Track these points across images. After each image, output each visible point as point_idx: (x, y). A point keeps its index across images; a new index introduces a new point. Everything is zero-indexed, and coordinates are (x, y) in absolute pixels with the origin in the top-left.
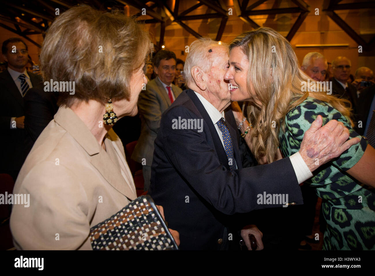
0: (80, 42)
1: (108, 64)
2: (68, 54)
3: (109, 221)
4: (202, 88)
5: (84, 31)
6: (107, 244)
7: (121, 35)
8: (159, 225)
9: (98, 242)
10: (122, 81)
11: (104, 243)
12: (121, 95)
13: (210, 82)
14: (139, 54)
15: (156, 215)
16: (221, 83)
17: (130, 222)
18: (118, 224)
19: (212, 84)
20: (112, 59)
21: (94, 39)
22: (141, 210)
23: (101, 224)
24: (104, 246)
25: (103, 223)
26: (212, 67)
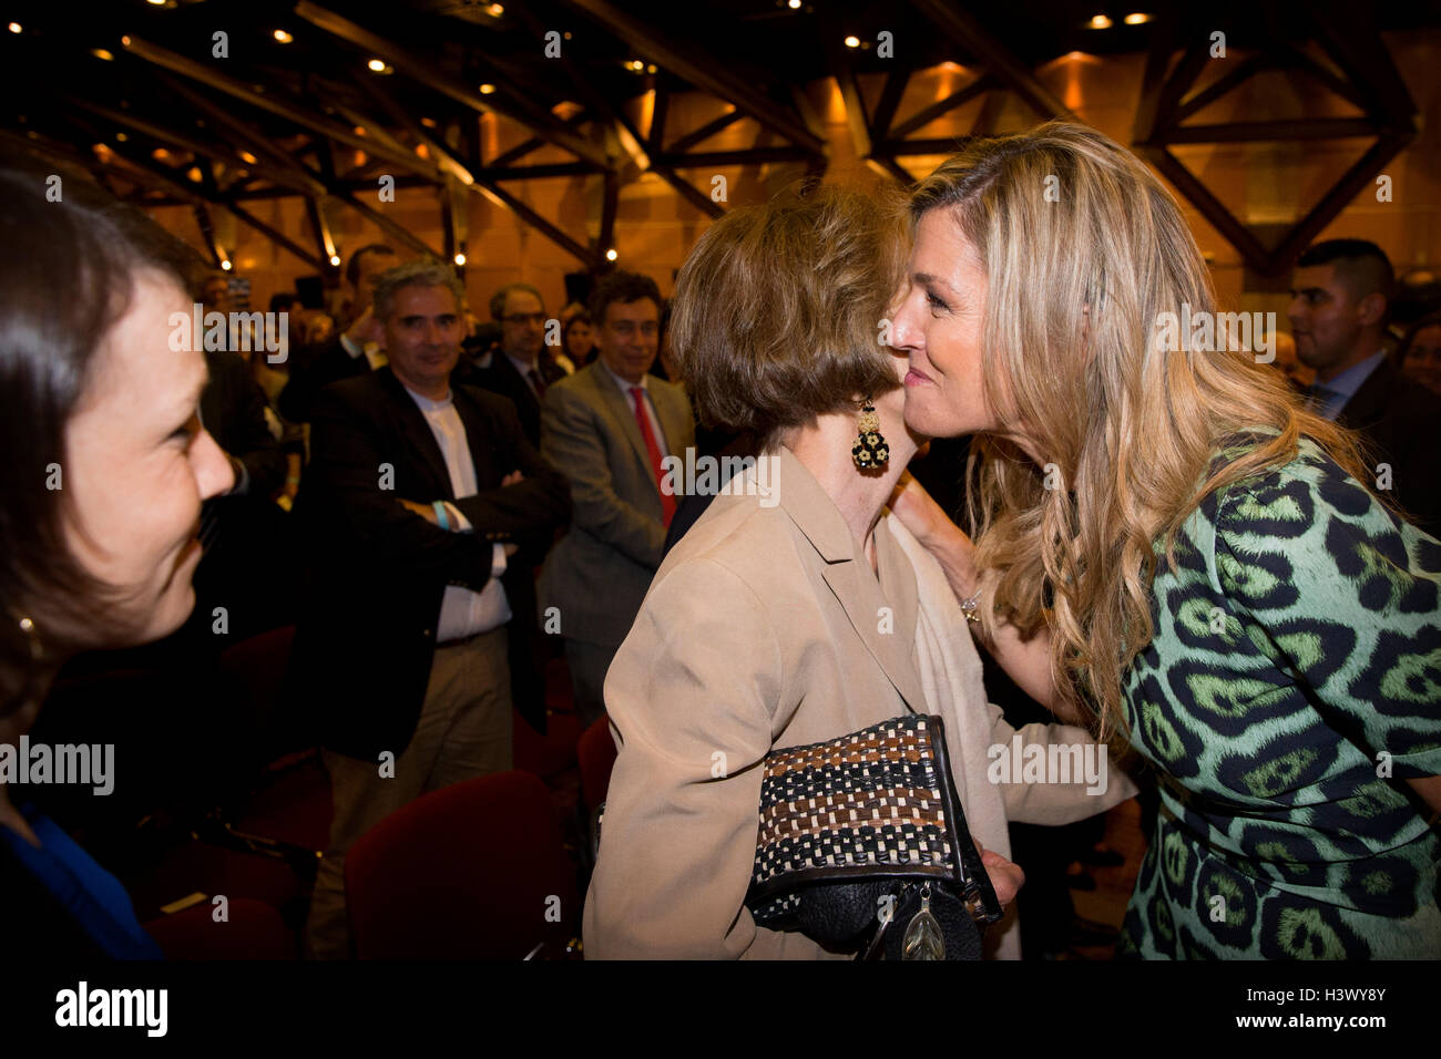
8: (937, 800)
15: (937, 774)
17: (865, 766)
18: (836, 759)
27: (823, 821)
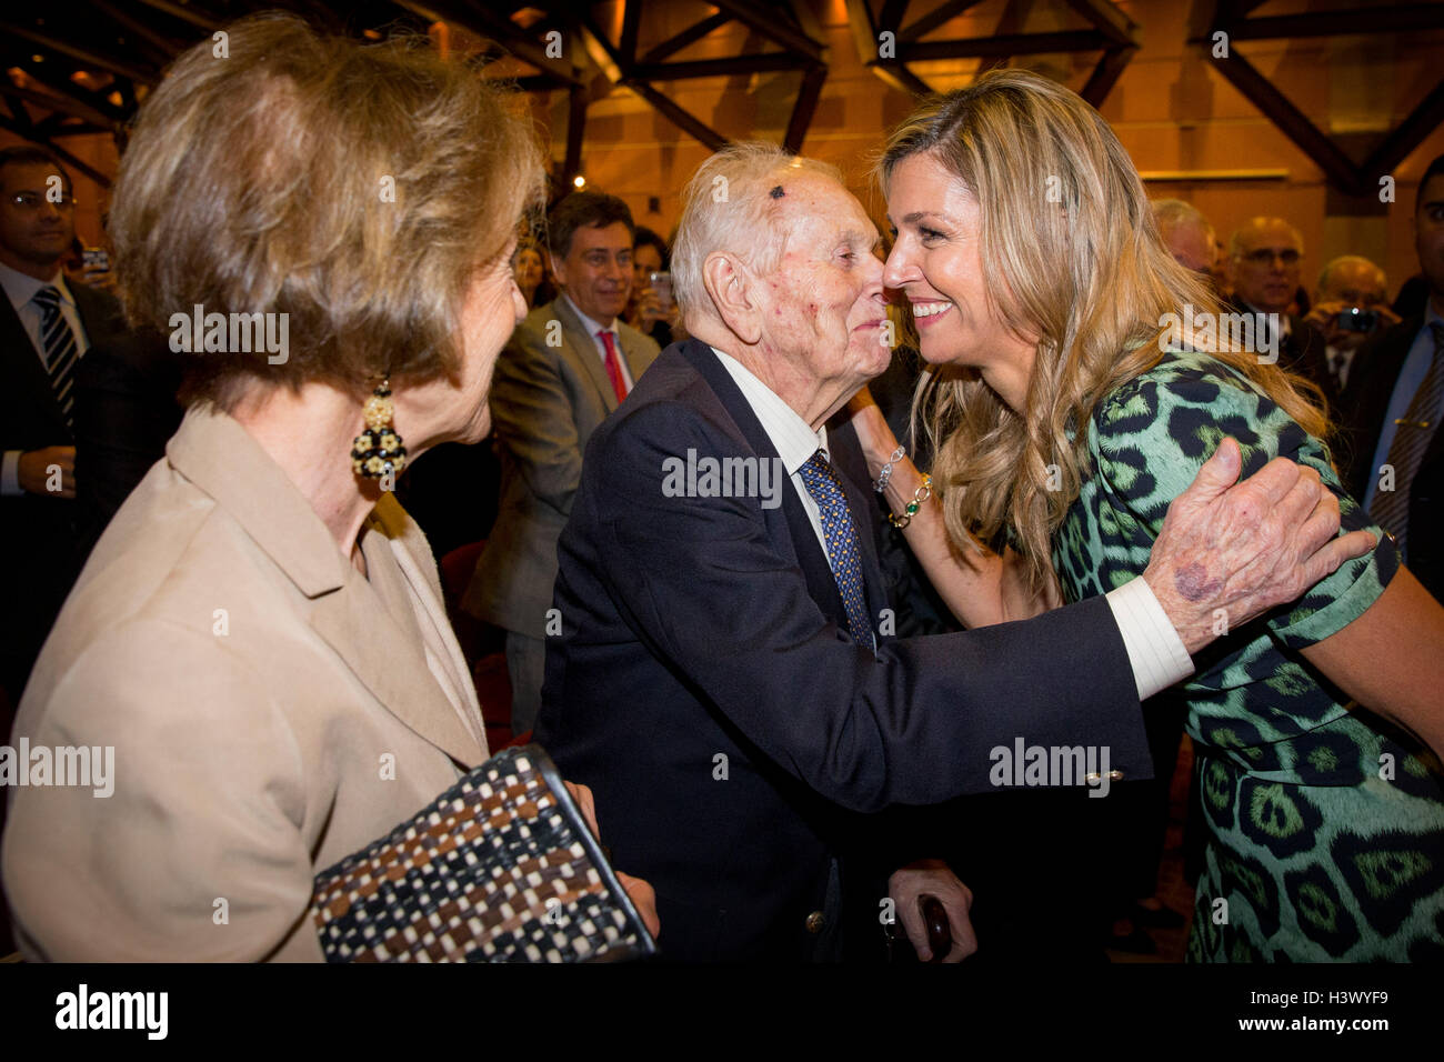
0: (269, 158)
1: (376, 246)
2: (220, 207)
3: (386, 849)
4: (744, 333)
5: (284, 115)
6: (380, 935)
7: (427, 131)
8: (581, 858)
9: (344, 929)
10: (432, 308)
11: (370, 932)
12: (428, 363)
13: (778, 312)
14: (497, 202)
15: (568, 822)
16: (818, 313)
17: (466, 850)
19: (783, 321)
20: (393, 227)
21: (322, 147)
22: (509, 804)
23: (356, 858)
24: (370, 944)
25: (364, 854)
26: (784, 256)
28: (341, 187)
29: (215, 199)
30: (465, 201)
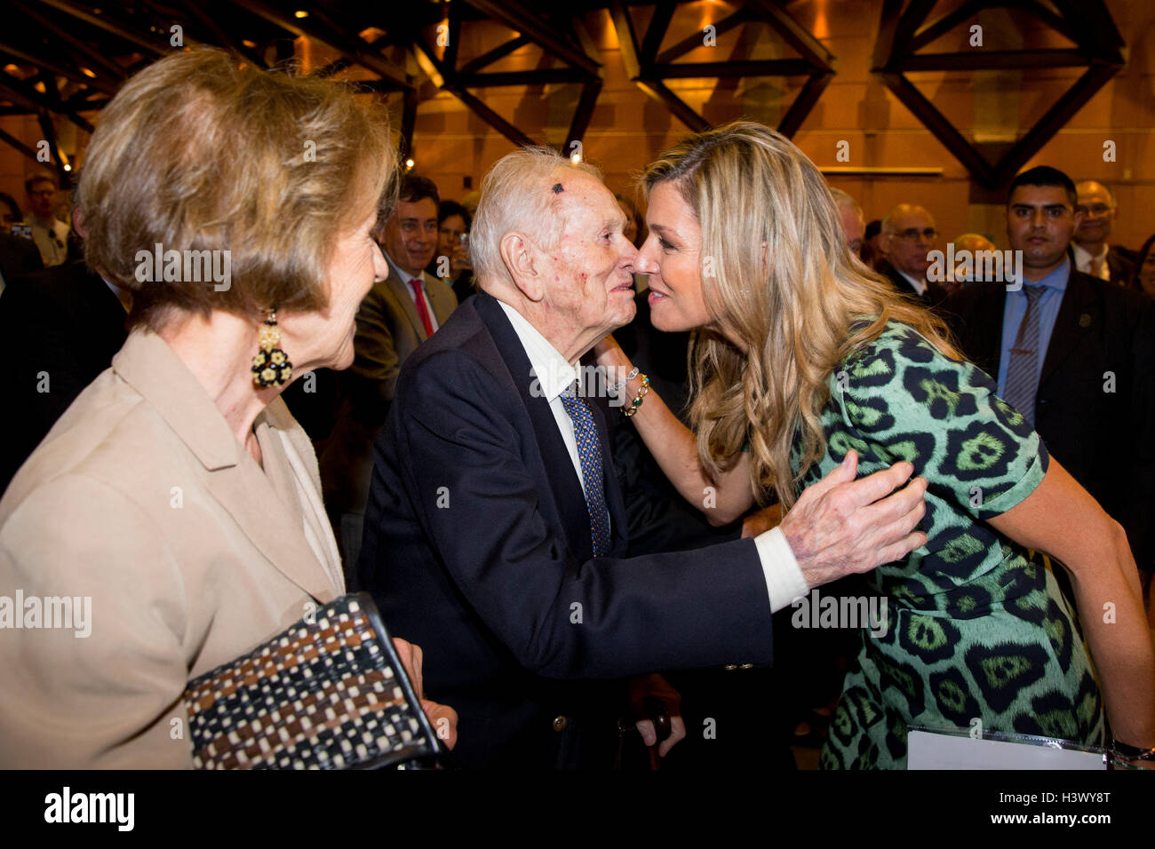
0: (191, 149)
1: (266, 212)
2: (153, 182)
3: (246, 662)
4: (530, 294)
5: (203, 117)
6: (234, 725)
7: (308, 132)
8: (390, 679)
9: (208, 719)
10: (306, 260)
11: (227, 722)
12: (303, 300)
13: (557, 279)
15: (383, 651)
16: (587, 280)
17: (305, 666)
18: (270, 669)
19: (561, 284)
20: (279, 199)
21: (229, 142)
22: (341, 635)
23: (224, 668)
24: (226, 731)
26: (563, 237)
27: (275, 740)
28: (242, 168)
29: (149, 175)
30: (334, 183)
